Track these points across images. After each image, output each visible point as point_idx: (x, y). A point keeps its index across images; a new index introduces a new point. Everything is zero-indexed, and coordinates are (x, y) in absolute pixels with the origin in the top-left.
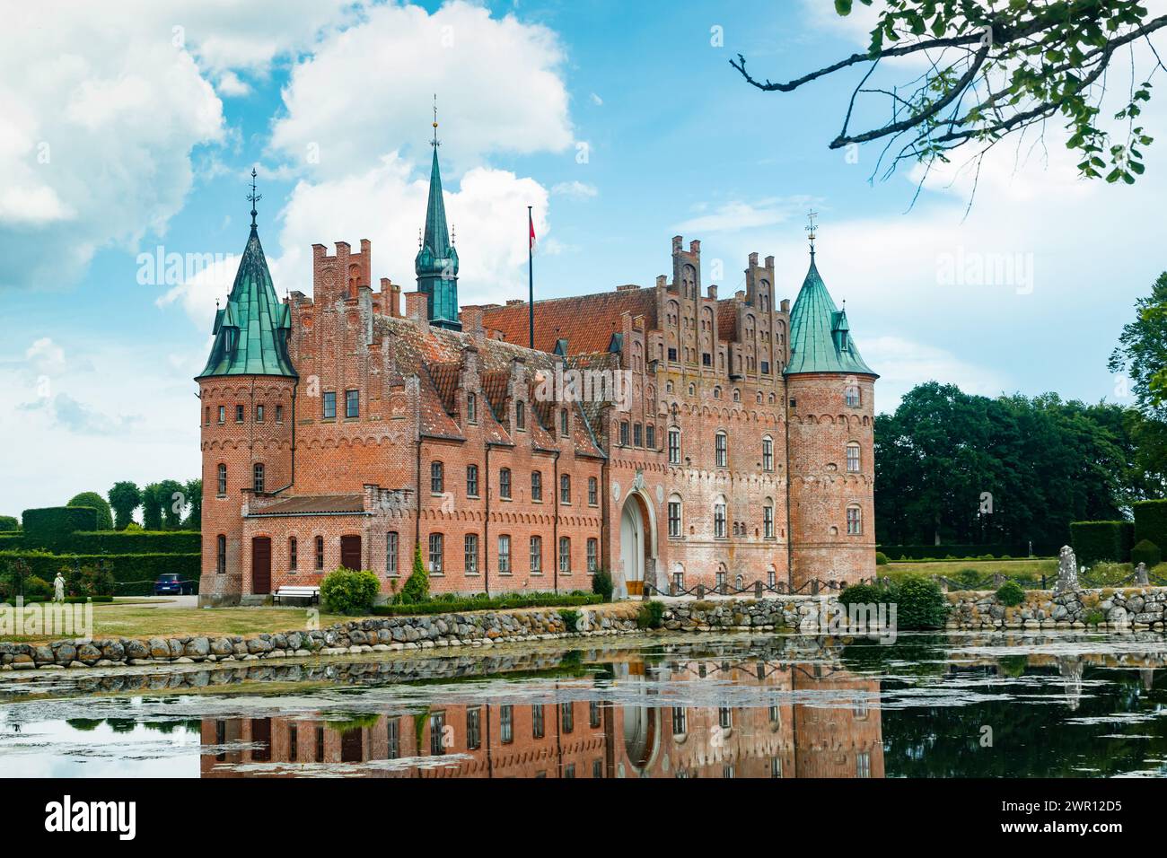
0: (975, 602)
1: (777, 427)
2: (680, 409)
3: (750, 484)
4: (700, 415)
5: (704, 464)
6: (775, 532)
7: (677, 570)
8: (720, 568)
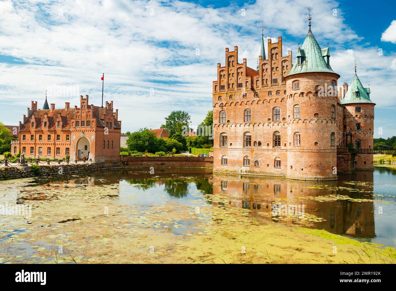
1: (282, 103)
2: (224, 105)
3: (264, 127)
4: (235, 105)
5: (237, 122)
6: (281, 145)
7: (224, 157)
8: (247, 158)
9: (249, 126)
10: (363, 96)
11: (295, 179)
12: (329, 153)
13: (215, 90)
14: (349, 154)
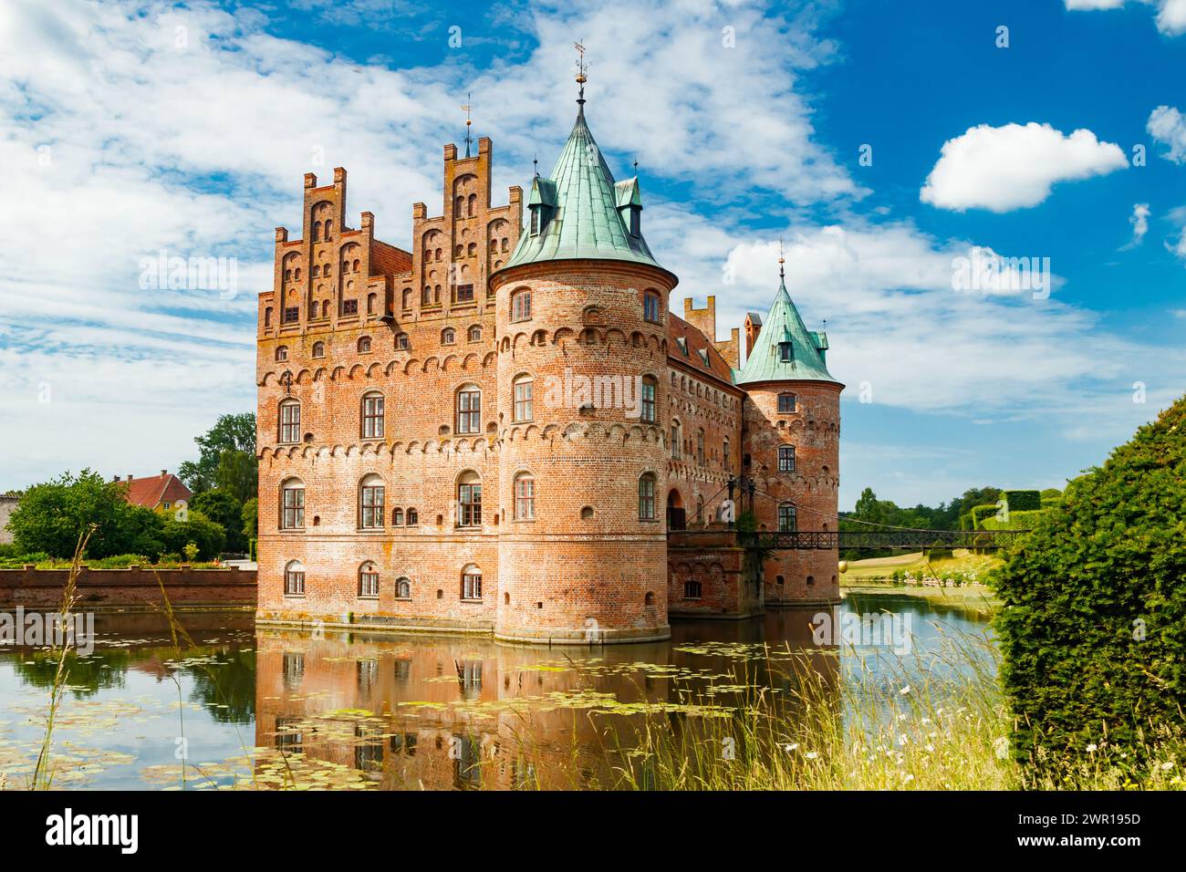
1: (488, 369)
2: (295, 377)
3: (428, 456)
4: (333, 378)
5: (338, 438)
6: (483, 519)
7: (294, 568)
8: (370, 569)
9: (377, 452)
10: (802, 359)
11: (516, 639)
12: (632, 546)
13: (267, 324)
14: (737, 552)
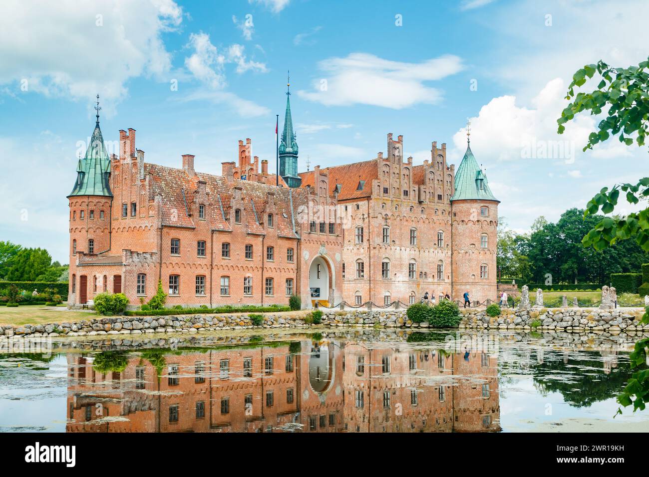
0: (475, 314)
2: (389, 217)
3: (430, 254)
4: (401, 220)
5: (402, 244)
6: (444, 277)
8: (412, 294)
